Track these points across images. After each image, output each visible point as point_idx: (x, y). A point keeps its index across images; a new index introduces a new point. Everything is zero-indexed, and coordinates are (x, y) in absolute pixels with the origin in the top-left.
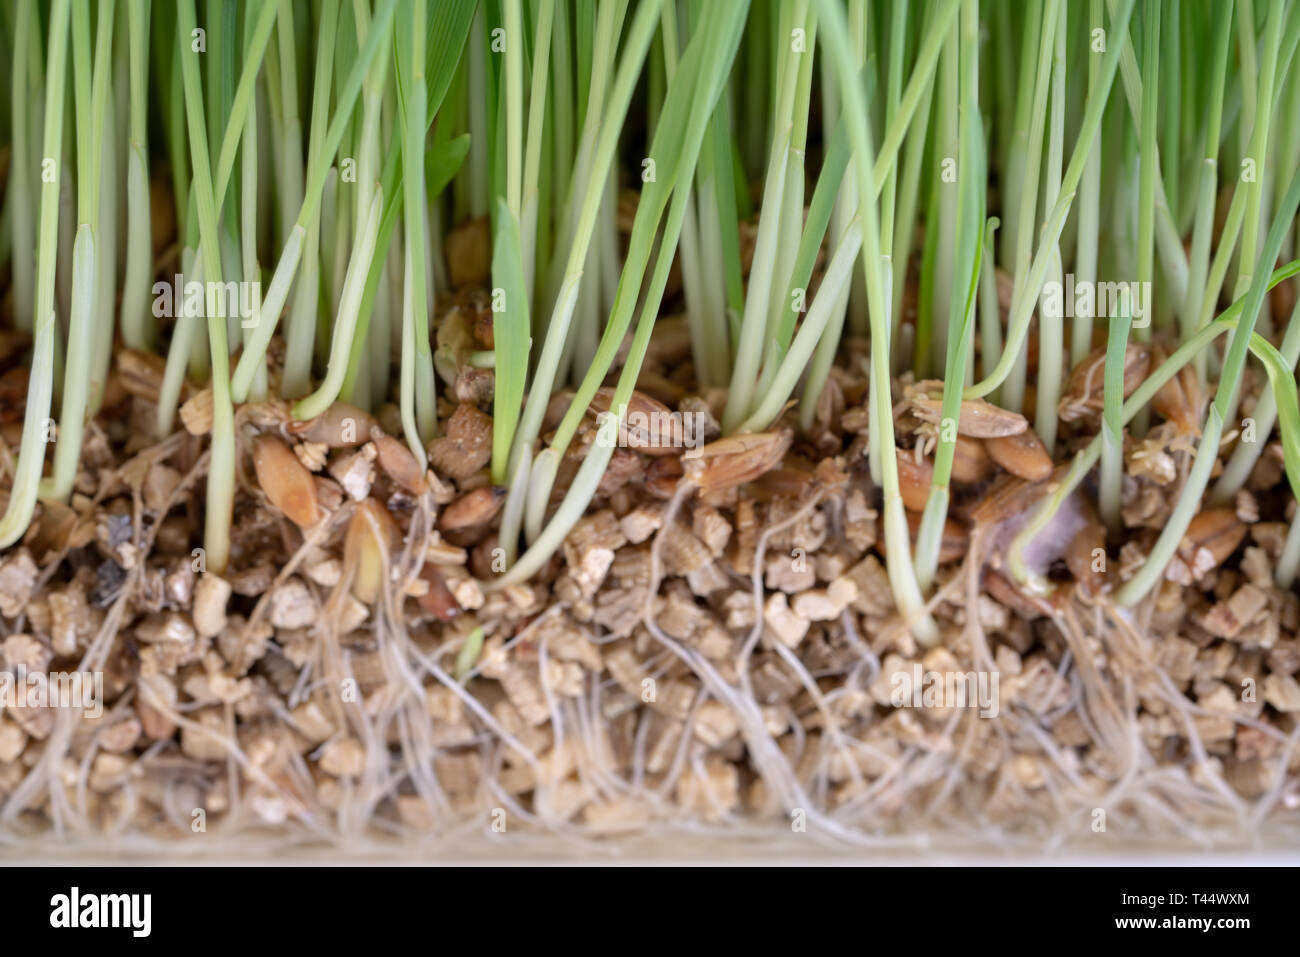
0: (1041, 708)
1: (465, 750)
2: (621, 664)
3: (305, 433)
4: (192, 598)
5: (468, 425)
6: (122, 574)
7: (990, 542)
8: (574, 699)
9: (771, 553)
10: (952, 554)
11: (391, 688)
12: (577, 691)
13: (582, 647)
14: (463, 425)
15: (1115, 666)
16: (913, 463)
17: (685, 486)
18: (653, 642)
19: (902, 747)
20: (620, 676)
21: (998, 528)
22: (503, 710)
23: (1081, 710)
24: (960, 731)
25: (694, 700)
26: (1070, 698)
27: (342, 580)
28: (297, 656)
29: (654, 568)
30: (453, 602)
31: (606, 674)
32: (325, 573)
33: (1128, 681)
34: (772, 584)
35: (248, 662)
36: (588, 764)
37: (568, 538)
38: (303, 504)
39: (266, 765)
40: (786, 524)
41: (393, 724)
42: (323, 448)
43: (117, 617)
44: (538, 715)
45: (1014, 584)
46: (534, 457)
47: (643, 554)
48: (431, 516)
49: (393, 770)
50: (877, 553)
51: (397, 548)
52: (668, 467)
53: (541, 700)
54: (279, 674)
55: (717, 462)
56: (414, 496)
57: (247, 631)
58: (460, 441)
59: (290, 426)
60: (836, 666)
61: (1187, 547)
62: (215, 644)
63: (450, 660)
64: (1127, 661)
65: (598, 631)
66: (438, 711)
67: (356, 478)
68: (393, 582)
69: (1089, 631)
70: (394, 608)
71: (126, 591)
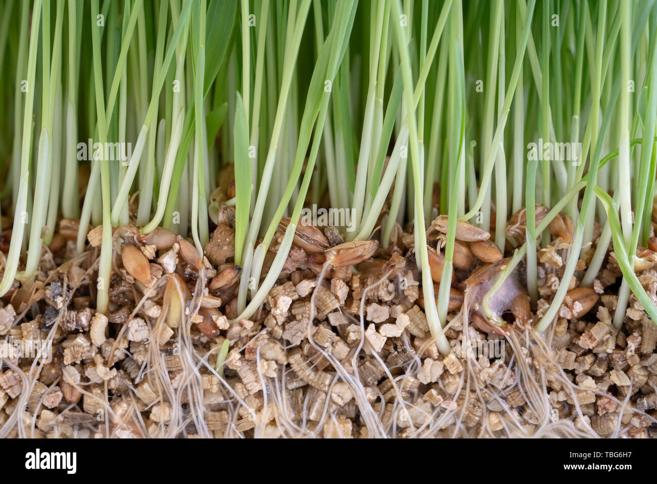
0: (500, 387)
1: (220, 409)
2: (296, 360)
3: (145, 240)
4: (90, 325)
5: (223, 233)
6: (57, 312)
7: (473, 297)
8: (273, 379)
9: (368, 302)
10: (455, 304)
11: (184, 373)
12: (274, 375)
13: (277, 352)
14: (221, 232)
15: (536, 363)
16: (436, 254)
17: (327, 266)
18: (311, 348)
19: (433, 408)
20: (295, 367)
21: (477, 289)
22: (239, 386)
23: (520, 387)
24: (461, 398)
25: (332, 381)
26: (514, 380)
27: (161, 315)
28: (139, 358)
29: (311, 310)
30: (215, 326)
31: (288, 366)
32: (153, 311)
33: (542, 371)
34: (369, 319)
35: (116, 360)
36: (280, 415)
37: (270, 293)
38: (143, 271)
39: (123, 416)
40: (375, 285)
41: (185, 393)
42: (154, 246)
43: (53, 333)
44: (255, 388)
45: (486, 319)
46: (255, 248)
47: (307, 303)
48: (205, 281)
49: (184, 419)
50: (419, 303)
51: (189, 298)
52: (319, 258)
53: (257, 380)
54: (130, 367)
55: (342, 252)
56: (197, 271)
57: (115, 344)
58: (219, 241)
59: (139, 238)
60: (400, 363)
61: (569, 300)
62: (100, 350)
63: (213, 359)
64: (541, 360)
65: (285, 343)
66: (207, 386)
67: (169, 262)
68: (186, 316)
69: (523, 344)
70: (186, 331)
71: (58, 320)
